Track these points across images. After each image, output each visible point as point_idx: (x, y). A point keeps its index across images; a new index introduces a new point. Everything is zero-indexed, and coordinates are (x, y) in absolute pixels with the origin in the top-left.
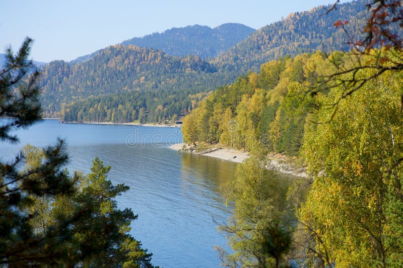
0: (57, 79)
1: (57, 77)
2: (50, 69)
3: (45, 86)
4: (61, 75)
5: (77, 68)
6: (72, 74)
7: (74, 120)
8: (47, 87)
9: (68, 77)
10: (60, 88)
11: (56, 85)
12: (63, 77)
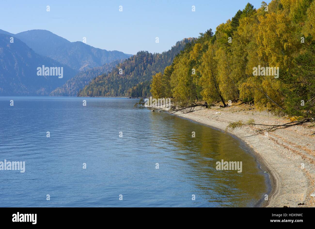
0: (142, 66)
1: (142, 64)
2: (137, 58)
3: (133, 72)
4: (146, 62)
5: (158, 57)
6: (155, 62)
7: (139, 96)
8: (134, 73)
9: (151, 64)
10: (144, 73)
11: (141, 71)
12: (147, 65)
